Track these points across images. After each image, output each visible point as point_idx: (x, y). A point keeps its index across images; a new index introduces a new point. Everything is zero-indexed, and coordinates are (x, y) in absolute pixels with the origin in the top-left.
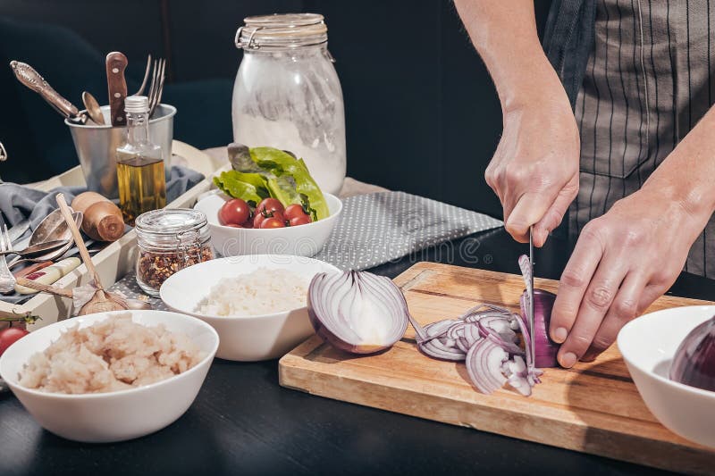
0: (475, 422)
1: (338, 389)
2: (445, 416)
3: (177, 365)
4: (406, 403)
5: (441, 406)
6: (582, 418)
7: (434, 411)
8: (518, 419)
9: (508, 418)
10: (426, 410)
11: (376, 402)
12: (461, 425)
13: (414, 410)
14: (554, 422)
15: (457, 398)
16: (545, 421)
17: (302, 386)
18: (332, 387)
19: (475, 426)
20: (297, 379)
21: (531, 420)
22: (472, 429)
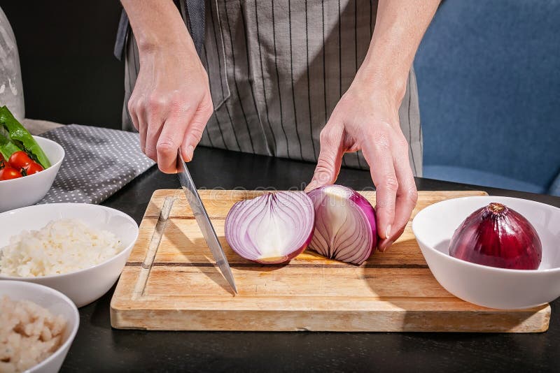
0: (309, 326)
1: (177, 321)
2: (281, 326)
3: (42, 332)
4: (245, 321)
5: (279, 318)
6: (398, 305)
7: (272, 324)
8: (347, 316)
9: (339, 317)
10: (264, 324)
11: (215, 326)
12: (297, 330)
13: (253, 325)
14: (377, 313)
15: (291, 309)
16: (370, 313)
17: (139, 325)
18: (171, 320)
19: (309, 328)
20: (133, 320)
21: (359, 315)
22: (307, 332)
